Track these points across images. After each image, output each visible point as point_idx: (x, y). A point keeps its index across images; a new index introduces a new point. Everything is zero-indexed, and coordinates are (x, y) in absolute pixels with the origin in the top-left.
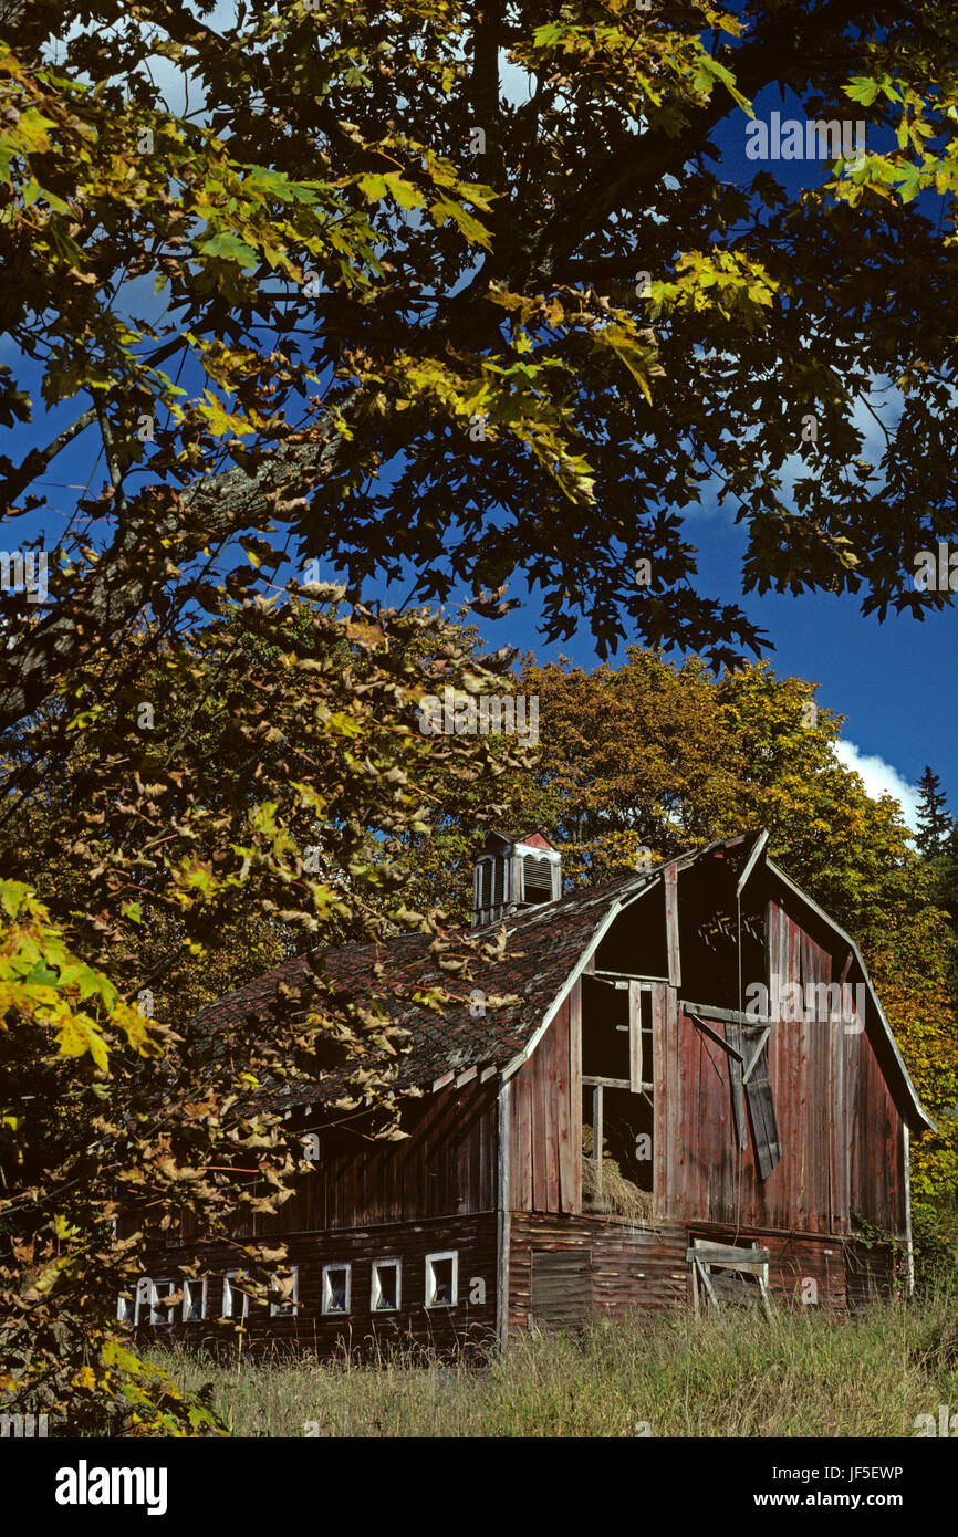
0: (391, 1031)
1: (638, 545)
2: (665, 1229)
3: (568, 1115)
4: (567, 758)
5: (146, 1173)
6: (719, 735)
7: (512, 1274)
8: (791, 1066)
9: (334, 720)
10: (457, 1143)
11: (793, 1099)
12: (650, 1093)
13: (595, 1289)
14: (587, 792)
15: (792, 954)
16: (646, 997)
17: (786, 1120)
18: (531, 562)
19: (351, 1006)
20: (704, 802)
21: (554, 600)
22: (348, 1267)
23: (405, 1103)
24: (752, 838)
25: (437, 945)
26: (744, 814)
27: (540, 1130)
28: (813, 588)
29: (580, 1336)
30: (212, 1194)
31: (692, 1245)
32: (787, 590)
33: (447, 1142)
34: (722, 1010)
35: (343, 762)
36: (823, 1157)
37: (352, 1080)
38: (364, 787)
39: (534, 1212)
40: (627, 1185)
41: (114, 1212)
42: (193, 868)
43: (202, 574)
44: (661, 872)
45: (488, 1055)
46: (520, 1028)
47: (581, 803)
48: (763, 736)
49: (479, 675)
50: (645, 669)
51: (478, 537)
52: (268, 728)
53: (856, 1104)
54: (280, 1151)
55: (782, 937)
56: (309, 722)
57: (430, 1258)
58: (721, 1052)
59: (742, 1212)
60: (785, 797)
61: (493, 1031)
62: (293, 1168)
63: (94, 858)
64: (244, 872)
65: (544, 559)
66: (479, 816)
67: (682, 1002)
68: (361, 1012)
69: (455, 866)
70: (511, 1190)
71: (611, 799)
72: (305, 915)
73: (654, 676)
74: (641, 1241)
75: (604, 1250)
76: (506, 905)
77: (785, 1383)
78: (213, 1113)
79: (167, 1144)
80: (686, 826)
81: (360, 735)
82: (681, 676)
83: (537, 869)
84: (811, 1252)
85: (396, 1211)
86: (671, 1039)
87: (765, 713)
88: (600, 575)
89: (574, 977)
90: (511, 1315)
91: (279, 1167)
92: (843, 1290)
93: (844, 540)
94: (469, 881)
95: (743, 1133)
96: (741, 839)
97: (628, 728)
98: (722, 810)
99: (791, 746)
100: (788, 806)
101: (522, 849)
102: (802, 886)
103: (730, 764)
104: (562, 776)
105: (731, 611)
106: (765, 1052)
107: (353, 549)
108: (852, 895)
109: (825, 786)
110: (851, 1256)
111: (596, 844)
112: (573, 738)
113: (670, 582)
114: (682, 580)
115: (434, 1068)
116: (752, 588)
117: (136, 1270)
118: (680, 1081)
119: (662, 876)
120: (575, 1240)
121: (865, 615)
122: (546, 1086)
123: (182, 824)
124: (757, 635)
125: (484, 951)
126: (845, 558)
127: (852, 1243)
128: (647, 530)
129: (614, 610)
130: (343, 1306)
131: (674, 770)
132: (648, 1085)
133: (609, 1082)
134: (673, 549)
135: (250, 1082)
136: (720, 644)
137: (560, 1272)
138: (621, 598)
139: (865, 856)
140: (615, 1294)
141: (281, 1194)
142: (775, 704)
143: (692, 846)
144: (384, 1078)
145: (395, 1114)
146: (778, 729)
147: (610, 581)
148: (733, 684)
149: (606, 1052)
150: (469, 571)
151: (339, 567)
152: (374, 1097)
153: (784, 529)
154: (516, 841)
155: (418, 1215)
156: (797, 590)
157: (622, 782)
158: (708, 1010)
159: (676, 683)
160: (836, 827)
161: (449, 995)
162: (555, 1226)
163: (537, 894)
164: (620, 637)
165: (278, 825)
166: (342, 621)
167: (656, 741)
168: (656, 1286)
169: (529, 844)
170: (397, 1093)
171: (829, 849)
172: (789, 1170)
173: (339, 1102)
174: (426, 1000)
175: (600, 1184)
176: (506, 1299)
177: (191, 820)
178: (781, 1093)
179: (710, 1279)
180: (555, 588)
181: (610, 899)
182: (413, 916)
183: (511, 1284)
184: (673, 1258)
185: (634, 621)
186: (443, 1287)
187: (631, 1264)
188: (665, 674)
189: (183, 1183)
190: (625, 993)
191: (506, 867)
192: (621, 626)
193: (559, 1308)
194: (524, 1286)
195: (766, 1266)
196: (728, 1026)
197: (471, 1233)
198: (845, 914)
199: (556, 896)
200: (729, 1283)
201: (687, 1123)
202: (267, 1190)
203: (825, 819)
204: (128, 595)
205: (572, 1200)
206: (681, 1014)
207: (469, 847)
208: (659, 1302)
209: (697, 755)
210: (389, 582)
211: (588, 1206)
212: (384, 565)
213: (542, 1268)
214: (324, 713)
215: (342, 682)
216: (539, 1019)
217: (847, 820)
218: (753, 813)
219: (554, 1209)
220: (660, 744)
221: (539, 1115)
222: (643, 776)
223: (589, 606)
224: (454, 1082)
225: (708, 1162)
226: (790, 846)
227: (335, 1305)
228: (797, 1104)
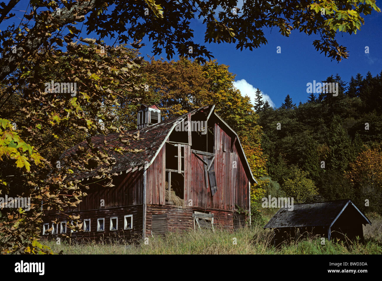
0: (109, 158)
1: (178, 29)
2: (187, 209)
3: (162, 179)
4: (163, 85)
5: (42, 196)
6: (203, 79)
7: (147, 221)
8: (220, 167)
9: (92, 75)
10: (133, 186)
11: (220, 175)
12: (183, 174)
13: (169, 224)
14: (168, 94)
15: (221, 137)
16: (182, 148)
17: (218, 180)
18: (150, 33)
19: (98, 152)
20: (199, 97)
21: (156, 44)
22: (104, 219)
23: (113, 177)
24: (211, 107)
25: (121, 136)
26: (209, 100)
27: (154, 183)
28: (223, 41)
29: (164, 236)
30: (60, 202)
31: (194, 213)
32: (217, 42)
33: (130, 186)
34: (202, 152)
35: (95, 87)
36: (228, 190)
37: (99, 171)
38: (101, 94)
39: (153, 204)
40: (177, 197)
41: (34, 206)
42: (54, 115)
43: (57, 35)
44: (187, 115)
45: (141, 163)
46: (149, 156)
47: (166, 97)
48: (215, 80)
49: (131, 64)
50: (184, 62)
51: (135, 26)
52: (75, 77)
53: (237, 176)
54: (78, 190)
55: (218, 133)
56: (86, 76)
57: (125, 217)
58: (202, 163)
59: (207, 204)
60: (220, 96)
61: (142, 157)
62: (82, 195)
63: (28, 112)
64: (68, 116)
65: (153, 32)
66: (133, 101)
67: (192, 150)
68: (101, 153)
69: (133, 113)
70: (147, 199)
71: (174, 96)
72: (84, 128)
73: (186, 63)
74: (181, 212)
75: (171, 214)
76: (146, 124)
77: (216, 249)
78: (60, 180)
79: (48, 189)
80: (194, 103)
81: (99, 80)
82: (193, 64)
83: (154, 114)
84: (224, 215)
85: (116, 204)
86: (189, 159)
87: (215, 73)
88: (168, 37)
89: (164, 143)
90: (147, 231)
91: (78, 194)
92: (233, 225)
93: (231, 29)
94: (136, 117)
95: (207, 184)
96: (208, 107)
97: (179, 77)
98: (204, 99)
99: (222, 82)
100: (221, 98)
101: (150, 109)
102: (224, 120)
103: (206, 87)
104: (161, 90)
105: (203, 47)
106: (213, 163)
107: (102, 29)
108: (237, 122)
109: (231, 93)
110: (235, 216)
111: (170, 108)
112: (164, 79)
113: (187, 39)
114: (189, 39)
115: (127, 167)
116: (207, 41)
117: (40, 222)
118: (191, 170)
119: (187, 117)
120: (163, 212)
121: (237, 49)
122: (156, 171)
123: (51, 103)
124: (209, 54)
125: (133, 137)
126: (231, 34)
127: (235, 212)
128: (180, 25)
129: (172, 47)
130: (102, 229)
131: (191, 88)
132: (183, 171)
133: (173, 171)
134: (187, 30)
135: (71, 172)
136: (200, 56)
137: (159, 220)
138: (174, 43)
139: (241, 112)
140: (174, 226)
141: (78, 201)
142: (218, 71)
143: (195, 108)
144: (108, 170)
145: (111, 180)
146: (219, 78)
147: (171, 39)
148: (207, 66)
149: (172, 163)
150: (133, 35)
151: (98, 34)
152: (105, 175)
153: (216, 25)
154: (149, 107)
155: (122, 205)
156: (219, 42)
157: (177, 92)
158: (199, 152)
159: (192, 65)
160: (233, 104)
161: (124, 149)
162: (158, 208)
163: (154, 121)
164: (173, 54)
165: (77, 103)
166: (95, 49)
167: (186, 81)
168: (184, 223)
169: (152, 108)
170: (111, 175)
171: (231, 109)
172: (219, 193)
173: (96, 177)
174: (118, 150)
175: (170, 197)
176: (145, 227)
177: (54, 102)
178: (217, 173)
179: (198, 222)
180: (156, 40)
181: (173, 122)
182: (114, 128)
183: (146, 223)
184: (189, 216)
185: (177, 50)
186: (129, 224)
187: (178, 218)
188: (189, 63)
189: (52, 199)
190: (177, 147)
191: (146, 114)
192: (173, 51)
193: (159, 229)
194: (149, 224)
195: (213, 218)
196: (204, 156)
197: (136, 210)
198: (235, 127)
199: (159, 121)
200: (203, 223)
201: (193, 181)
202: (74, 200)
203: (230, 102)
204: (38, 41)
205: (163, 201)
206: (192, 153)
207: (137, 108)
208: (185, 228)
209: (197, 84)
210: (111, 38)
211: (167, 203)
212: (110, 33)
213: (155, 219)
214: (89, 74)
215: (95, 65)
216: (154, 154)
217: (236, 102)
218: (212, 100)
219: (158, 204)
220: (187, 81)
221: (154, 179)
222: (183, 90)
223: (165, 45)
224: (132, 170)
225: (198, 192)
226: (221, 109)
227: (100, 229)
228: (221, 176)
